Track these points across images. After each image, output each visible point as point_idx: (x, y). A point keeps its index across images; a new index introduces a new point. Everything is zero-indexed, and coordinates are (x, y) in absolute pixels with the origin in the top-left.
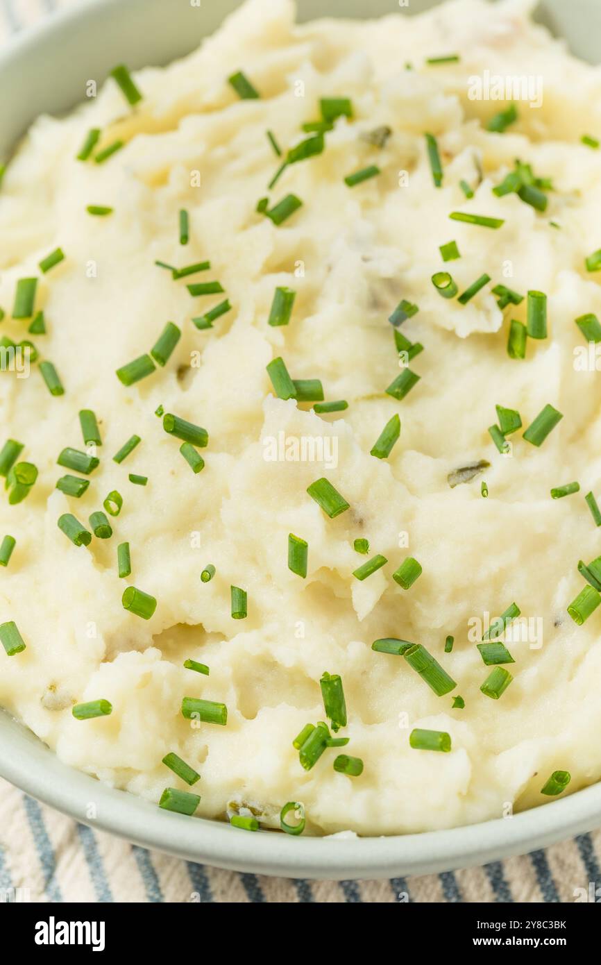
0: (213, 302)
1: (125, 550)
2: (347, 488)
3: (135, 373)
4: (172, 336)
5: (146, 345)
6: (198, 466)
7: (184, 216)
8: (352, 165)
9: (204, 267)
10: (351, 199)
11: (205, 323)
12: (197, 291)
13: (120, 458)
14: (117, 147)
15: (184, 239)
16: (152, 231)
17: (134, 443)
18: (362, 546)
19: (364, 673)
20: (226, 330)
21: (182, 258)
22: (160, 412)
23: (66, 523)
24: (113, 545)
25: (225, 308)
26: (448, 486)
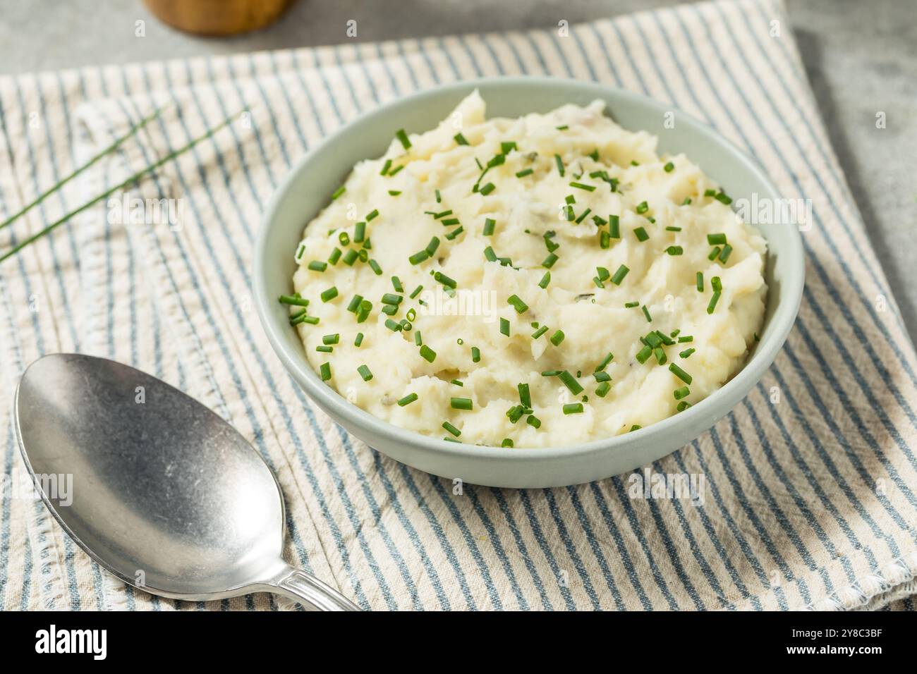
0: (454, 228)
3: (417, 260)
4: (435, 243)
5: (423, 246)
7: (437, 193)
8: (520, 168)
9: (450, 212)
10: (520, 184)
11: (451, 237)
12: (446, 223)
13: (413, 296)
14: (400, 168)
15: (439, 200)
16: (421, 200)
17: (420, 289)
18: (535, 325)
19: (538, 386)
20: (462, 240)
21: (439, 209)
22: (433, 273)
23: (388, 324)
24: (412, 334)
25: (461, 230)
26: (576, 301)
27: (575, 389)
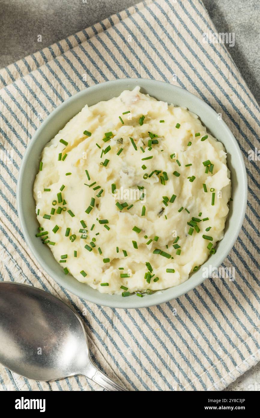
0: (99, 191)
1: (99, 249)
2: (139, 226)
3: (89, 211)
4: (93, 200)
5: (89, 204)
6: (108, 229)
7: (87, 171)
8: (117, 150)
9: (95, 183)
10: (119, 158)
11: (99, 195)
12: (95, 189)
13: (92, 229)
14: (66, 156)
15: (89, 179)
16: (81, 177)
17: (94, 226)
18: (146, 237)
19: (153, 258)
20: (104, 195)
21: (90, 183)
22: (97, 219)
23: (87, 247)
24: (97, 248)
25: (102, 191)
26: (158, 217)
27: (168, 256)
